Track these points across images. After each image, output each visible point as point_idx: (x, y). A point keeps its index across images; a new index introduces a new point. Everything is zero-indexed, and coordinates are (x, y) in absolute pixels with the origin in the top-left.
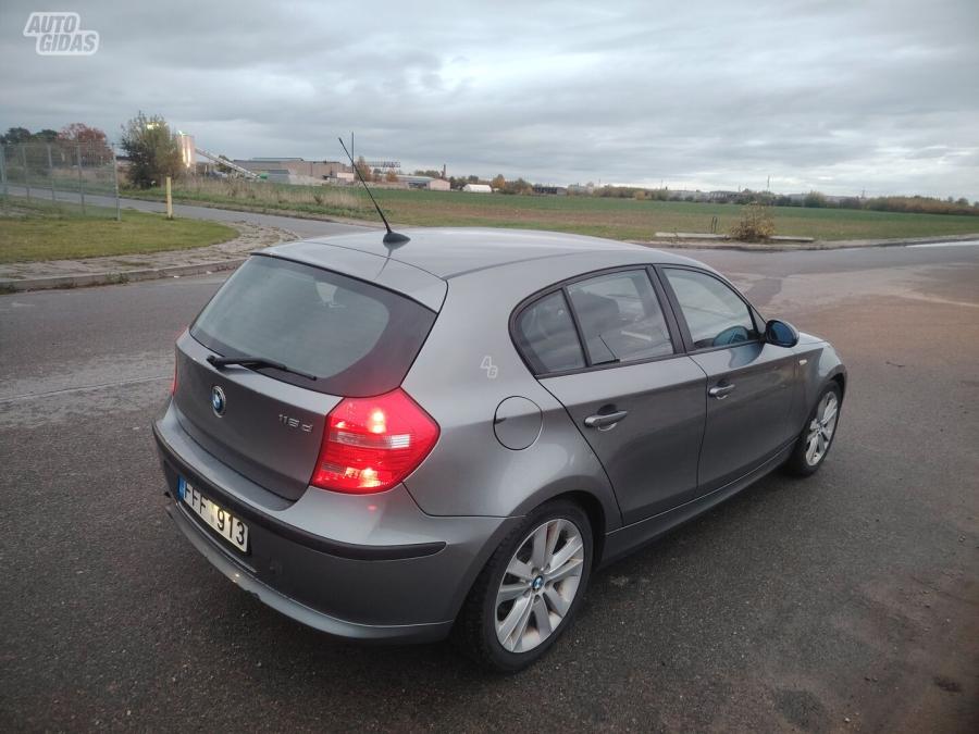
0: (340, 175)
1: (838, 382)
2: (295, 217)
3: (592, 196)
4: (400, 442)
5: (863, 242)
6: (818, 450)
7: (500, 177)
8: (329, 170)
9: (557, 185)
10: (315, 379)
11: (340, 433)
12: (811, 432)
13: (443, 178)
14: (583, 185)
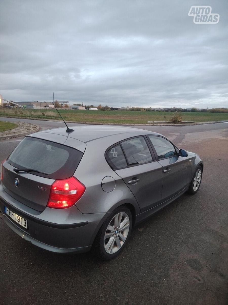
0: (50, 106)
1: (201, 166)
2: (36, 120)
3: (128, 110)
4: (74, 192)
5: (208, 122)
6: (197, 186)
7: (100, 105)
8: (46, 104)
9: (117, 108)
10: (47, 174)
11: (55, 191)
12: (194, 181)
13: (82, 106)
14: (126, 107)
